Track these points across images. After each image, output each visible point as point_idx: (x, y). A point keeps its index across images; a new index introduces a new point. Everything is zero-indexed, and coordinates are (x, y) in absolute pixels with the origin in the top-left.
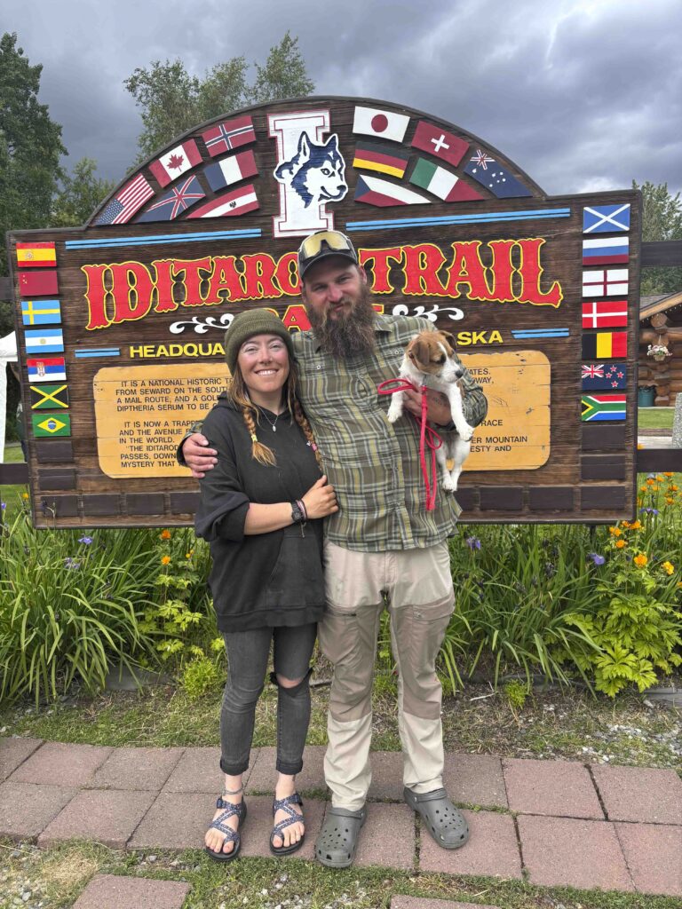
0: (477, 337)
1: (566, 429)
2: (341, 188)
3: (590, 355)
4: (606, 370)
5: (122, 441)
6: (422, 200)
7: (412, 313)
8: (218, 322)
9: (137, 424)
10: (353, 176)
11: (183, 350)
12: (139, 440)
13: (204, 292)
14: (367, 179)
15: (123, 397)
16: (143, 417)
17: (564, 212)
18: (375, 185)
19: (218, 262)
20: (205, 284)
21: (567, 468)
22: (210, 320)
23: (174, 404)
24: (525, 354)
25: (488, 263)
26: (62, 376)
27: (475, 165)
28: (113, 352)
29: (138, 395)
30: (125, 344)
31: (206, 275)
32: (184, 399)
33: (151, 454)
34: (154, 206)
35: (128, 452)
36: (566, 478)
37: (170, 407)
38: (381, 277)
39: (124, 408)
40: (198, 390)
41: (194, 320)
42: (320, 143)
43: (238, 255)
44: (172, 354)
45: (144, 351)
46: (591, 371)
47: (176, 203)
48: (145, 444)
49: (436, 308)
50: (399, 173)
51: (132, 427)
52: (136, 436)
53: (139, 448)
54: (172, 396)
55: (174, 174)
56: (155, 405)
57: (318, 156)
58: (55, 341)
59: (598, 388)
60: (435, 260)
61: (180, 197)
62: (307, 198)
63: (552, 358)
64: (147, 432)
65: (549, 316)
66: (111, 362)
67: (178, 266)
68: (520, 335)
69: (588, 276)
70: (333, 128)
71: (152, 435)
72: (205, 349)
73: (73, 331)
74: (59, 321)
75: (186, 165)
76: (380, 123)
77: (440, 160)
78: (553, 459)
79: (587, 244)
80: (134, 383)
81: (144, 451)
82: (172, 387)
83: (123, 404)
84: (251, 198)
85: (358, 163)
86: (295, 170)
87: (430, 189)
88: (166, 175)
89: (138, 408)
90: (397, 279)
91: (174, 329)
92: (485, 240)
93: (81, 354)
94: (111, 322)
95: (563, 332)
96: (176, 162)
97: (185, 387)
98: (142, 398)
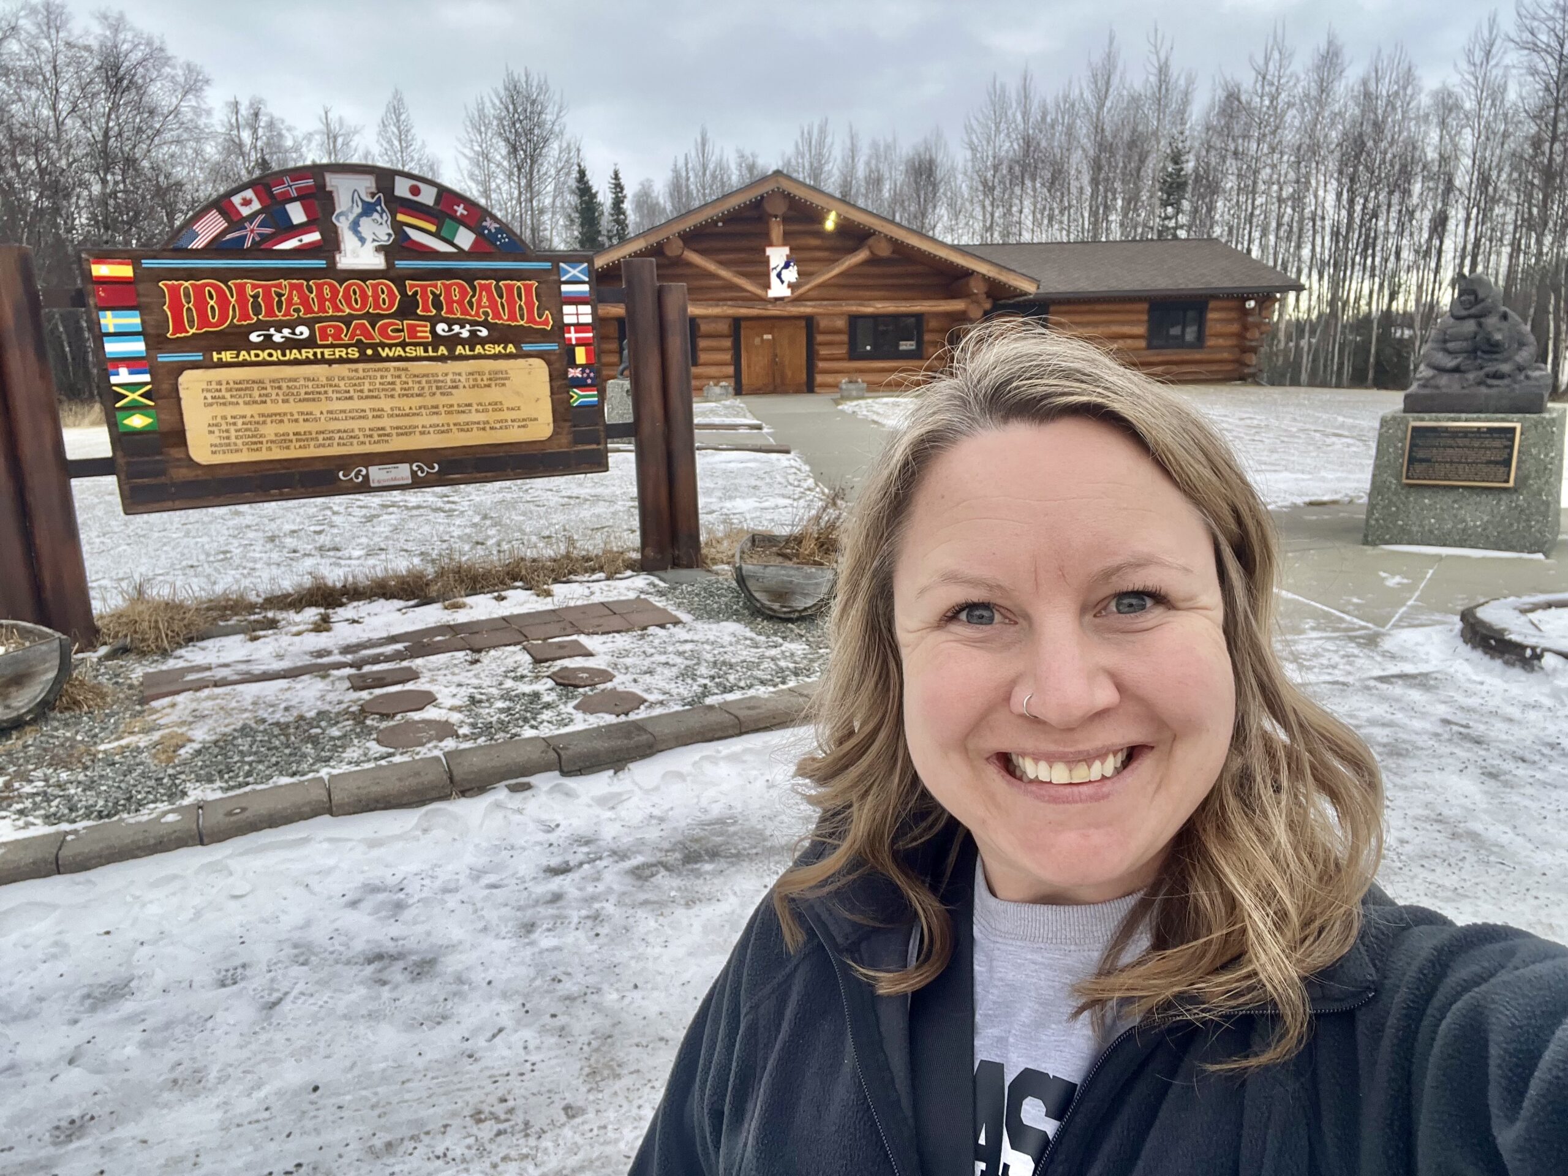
0: (498, 349)
1: (562, 412)
2: (389, 235)
3: (572, 363)
4: (583, 372)
5: (211, 432)
6: (454, 250)
7: (451, 330)
8: (294, 333)
9: (224, 418)
10: (398, 228)
11: (264, 355)
12: (227, 431)
13: (280, 309)
14: (407, 229)
15: (209, 395)
16: (229, 411)
17: (547, 265)
18: (415, 235)
19: (291, 285)
20: (280, 303)
21: (565, 439)
22: (286, 332)
23: (257, 399)
24: (531, 360)
25: (501, 297)
26: (147, 378)
27: (486, 228)
28: (198, 357)
29: (223, 393)
30: (207, 350)
31: (280, 295)
32: (267, 395)
33: (239, 442)
34: (228, 237)
35: (218, 441)
36: (564, 444)
37: (255, 402)
38: (425, 302)
39: (211, 405)
40: (280, 388)
41: (272, 331)
42: (369, 199)
43: (308, 280)
44: (254, 359)
45: (227, 356)
46: (574, 373)
47: (251, 234)
48: (233, 434)
49: (468, 327)
50: (433, 228)
51: (219, 420)
52: (224, 427)
53: (228, 438)
54: (256, 393)
55: (245, 211)
56: (241, 401)
57: (368, 210)
58: (138, 347)
59: (579, 383)
60: (463, 292)
61: (252, 231)
62: (362, 240)
63: (549, 363)
64: (235, 424)
65: (544, 336)
66: (195, 366)
67: (254, 287)
68: (526, 347)
69: (567, 309)
70: (379, 190)
71: (240, 426)
72: (284, 355)
73: (155, 339)
74: (140, 329)
75: (256, 206)
76: (415, 191)
77: (462, 222)
78: (555, 433)
79: (565, 288)
80: (219, 383)
81: (233, 440)
82: (255, 386)
83: (210, 400)
84: (315, 236)
85: (401, 217)
86: (351, 217)
87: (456, 241)
88: (238, 212)
89: (224, 404)
90: (438, 305)
91: (254, 337)
92: (498, 281)
93: (163, 358)
94: (192, 331)
95: (554, 347)
96: (247, 202)
97: (268, 386)
98: (228, 395)
